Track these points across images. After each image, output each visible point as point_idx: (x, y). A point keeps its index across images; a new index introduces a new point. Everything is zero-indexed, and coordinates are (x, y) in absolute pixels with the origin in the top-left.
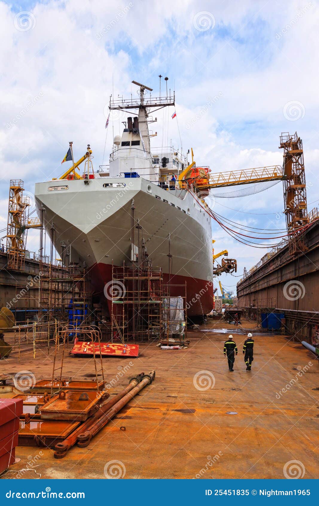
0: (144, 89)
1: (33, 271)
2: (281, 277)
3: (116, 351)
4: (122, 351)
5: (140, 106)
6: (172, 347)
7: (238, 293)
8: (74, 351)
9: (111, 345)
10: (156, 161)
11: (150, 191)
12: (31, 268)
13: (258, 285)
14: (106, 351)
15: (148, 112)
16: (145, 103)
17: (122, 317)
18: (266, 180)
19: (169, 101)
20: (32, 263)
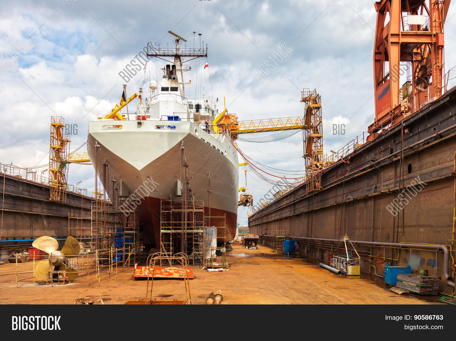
0: (179, 39)
1: (73, 203)
2: (294, 210)
3: (173, 274)
4: (179, 274)
5: (176, 55)
6: (217, 270)
7: (249, 223)
8: (136, 275)
9: (168, 269)
10: (190, 106)
11: (197, 134)
12: (72, 200)
13: (270, 217)
14: (165, 274)
15: (182, 61)
16: (180, 53)
17: (170, 244)
18: (290, 129)
19: (202, 52)
20: (72, 195)
